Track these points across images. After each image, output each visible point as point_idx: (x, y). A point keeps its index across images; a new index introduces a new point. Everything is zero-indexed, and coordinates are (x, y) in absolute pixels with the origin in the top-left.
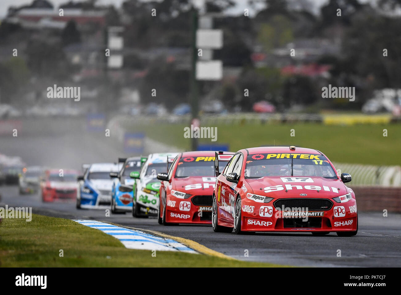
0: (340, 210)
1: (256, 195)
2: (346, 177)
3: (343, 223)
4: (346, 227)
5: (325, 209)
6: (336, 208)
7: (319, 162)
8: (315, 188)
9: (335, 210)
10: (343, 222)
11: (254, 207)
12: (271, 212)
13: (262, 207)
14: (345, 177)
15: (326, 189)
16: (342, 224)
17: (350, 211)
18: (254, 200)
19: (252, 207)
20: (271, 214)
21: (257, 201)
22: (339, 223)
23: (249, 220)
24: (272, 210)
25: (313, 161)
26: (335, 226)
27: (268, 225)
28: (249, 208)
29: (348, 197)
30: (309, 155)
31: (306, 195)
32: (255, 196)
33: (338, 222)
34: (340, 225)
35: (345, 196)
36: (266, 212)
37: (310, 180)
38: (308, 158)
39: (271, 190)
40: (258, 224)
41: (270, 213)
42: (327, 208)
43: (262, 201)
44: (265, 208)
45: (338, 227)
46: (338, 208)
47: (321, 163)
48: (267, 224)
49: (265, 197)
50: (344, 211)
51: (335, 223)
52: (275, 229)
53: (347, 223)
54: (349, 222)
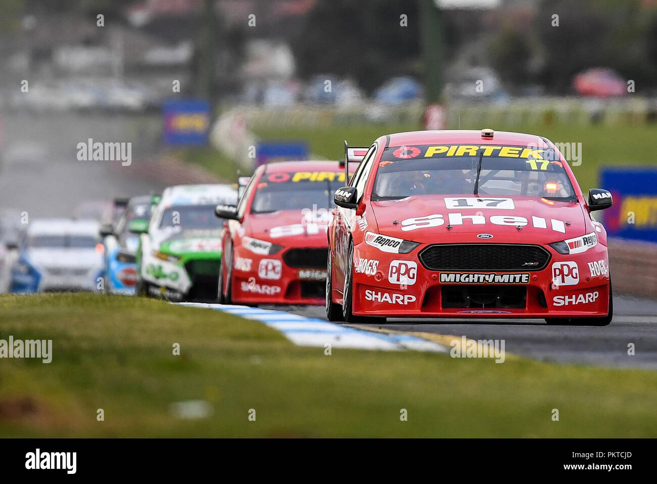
0: (566, 271)
1: (384, 237)
2: (599, 199)
3: (573, 300)
4: (581, 306)
5: (532, 266)
6: (557, 265)
7: (539, 165)
8: (514, 222)
9: (555, 269)
10: (574, 296)
11: (378, 262)
12: (414, 274)
13: (395, 263)
14: (596, 197)
15: (539, 223)
16: (570, 300)
17: (591, 271)
18: (379, 246)
19: (374, 263)
20: (413, 278)
21: (386, 249)
22: (564, 300)
23: (367, 291)
24: (415, 269)
25: (527, 162)
26: (555, 304)
27: (406, 303)
28: (368, 265)
29: (586, 241)
30: (521, 149)
31: (490, 236)
32: (382, 237)
33: (563, 297)
34: (567, 304)
35: (580, 239)
36: (402, 275)
37: (508, 204)
38: (518, 156)
39: (417, 224)
40: (386, 300)
41: (411, 276)
42: (538, 266)
43: (395, 250)
44: (400, 264)
45: (563, 308)
46: (562, 266)
47: (544, 167)
48: (406, 299)
49: (401, 241)
50: (575, 271)
51: (555, 299)
52: (422, 311)
53: (582, 299)
54: (589, 296)
